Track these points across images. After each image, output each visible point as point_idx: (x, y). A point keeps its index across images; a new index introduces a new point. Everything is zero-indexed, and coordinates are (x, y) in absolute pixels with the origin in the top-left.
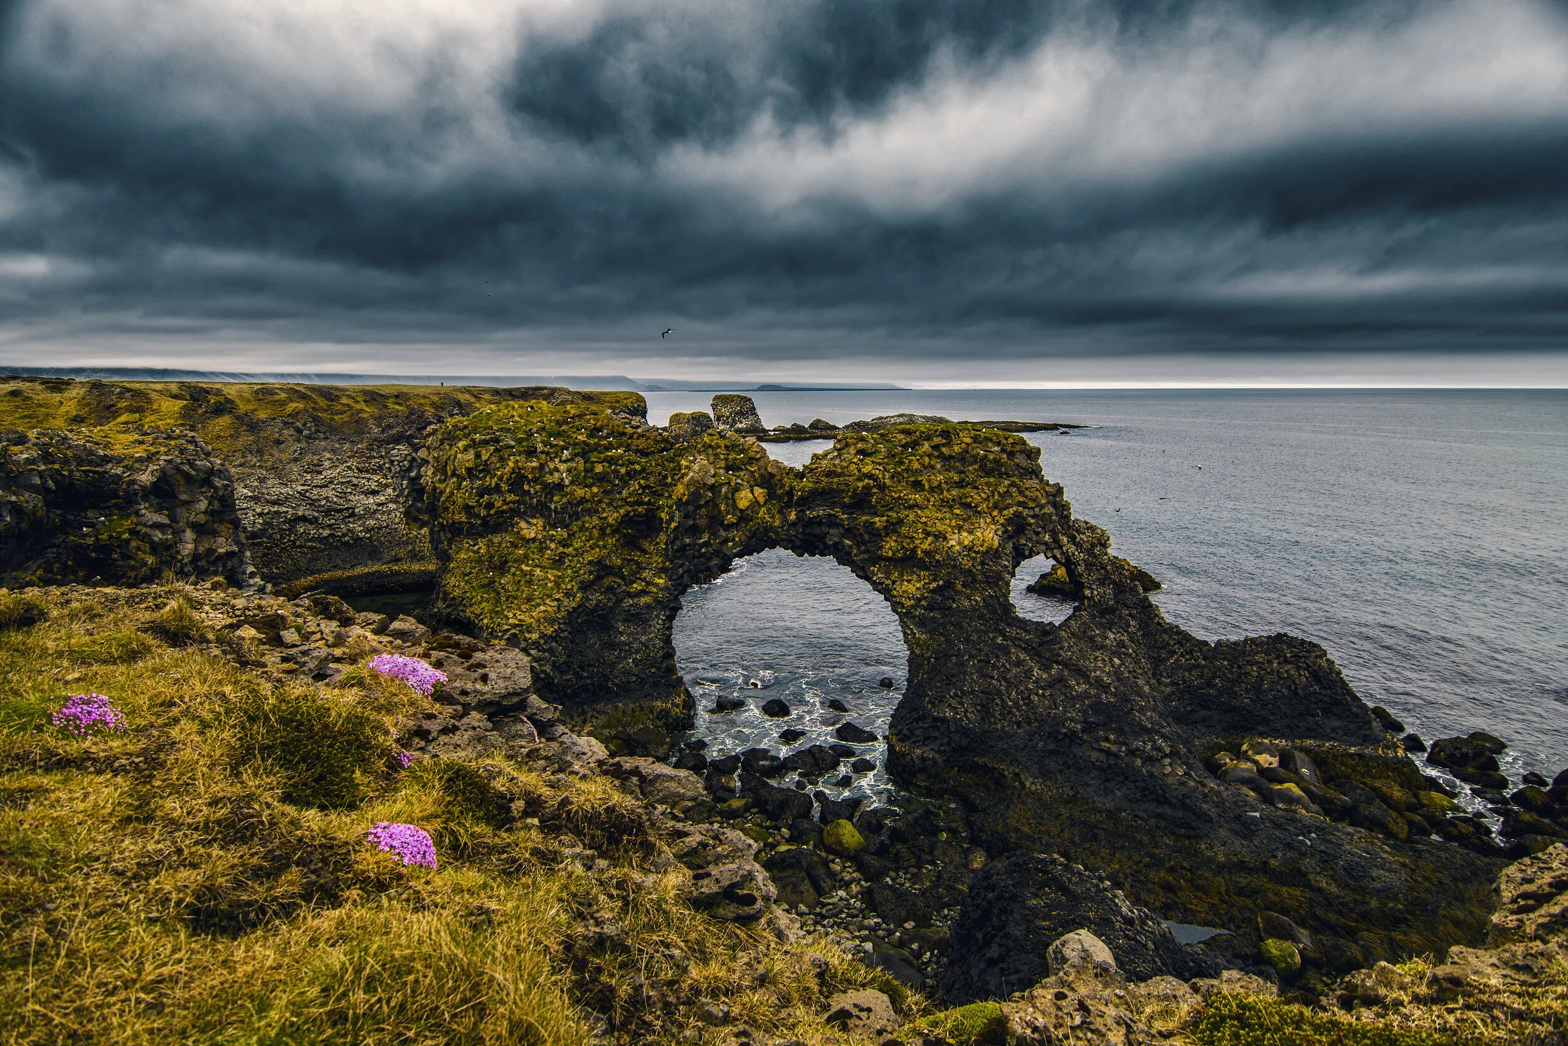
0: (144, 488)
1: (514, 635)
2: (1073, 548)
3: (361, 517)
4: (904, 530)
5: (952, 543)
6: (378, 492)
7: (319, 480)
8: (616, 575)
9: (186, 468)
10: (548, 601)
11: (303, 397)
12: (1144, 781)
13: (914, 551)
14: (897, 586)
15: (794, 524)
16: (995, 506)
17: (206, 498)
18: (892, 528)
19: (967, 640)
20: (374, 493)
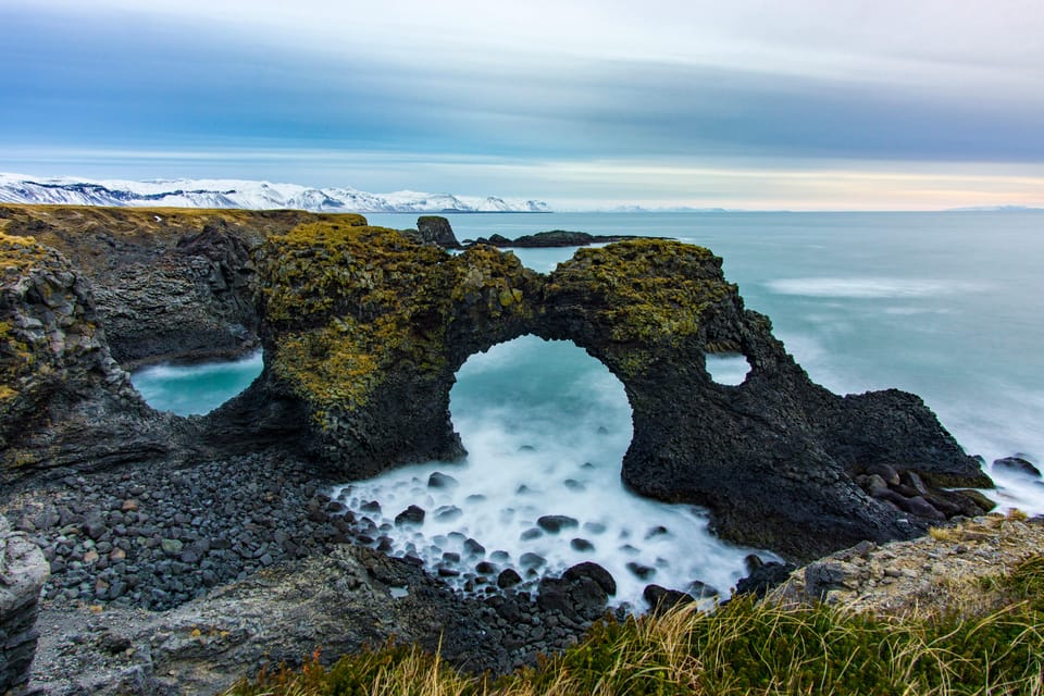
0: (18, 296)
1: (336, 407)
2: (747, 331)
3: (171, 313)
4: (628, 321)
5: (664, 329)
6: (182, 294)
7: (133, 284)
8: (407, 358)
9: (53, 278)
10: (360, 380)
11: (96, 216)
12: (823, 499)
13: (637, 335)
14: (623, 361)
15: (543, 317)
16: (694, 302)
17: (72, 303)
18: (620, 318)
19: (679, 400)
20: (180, 294)
